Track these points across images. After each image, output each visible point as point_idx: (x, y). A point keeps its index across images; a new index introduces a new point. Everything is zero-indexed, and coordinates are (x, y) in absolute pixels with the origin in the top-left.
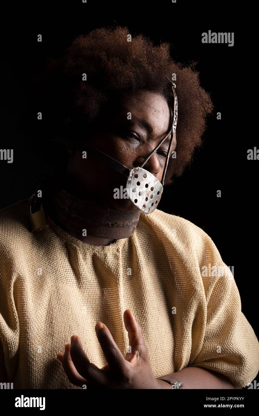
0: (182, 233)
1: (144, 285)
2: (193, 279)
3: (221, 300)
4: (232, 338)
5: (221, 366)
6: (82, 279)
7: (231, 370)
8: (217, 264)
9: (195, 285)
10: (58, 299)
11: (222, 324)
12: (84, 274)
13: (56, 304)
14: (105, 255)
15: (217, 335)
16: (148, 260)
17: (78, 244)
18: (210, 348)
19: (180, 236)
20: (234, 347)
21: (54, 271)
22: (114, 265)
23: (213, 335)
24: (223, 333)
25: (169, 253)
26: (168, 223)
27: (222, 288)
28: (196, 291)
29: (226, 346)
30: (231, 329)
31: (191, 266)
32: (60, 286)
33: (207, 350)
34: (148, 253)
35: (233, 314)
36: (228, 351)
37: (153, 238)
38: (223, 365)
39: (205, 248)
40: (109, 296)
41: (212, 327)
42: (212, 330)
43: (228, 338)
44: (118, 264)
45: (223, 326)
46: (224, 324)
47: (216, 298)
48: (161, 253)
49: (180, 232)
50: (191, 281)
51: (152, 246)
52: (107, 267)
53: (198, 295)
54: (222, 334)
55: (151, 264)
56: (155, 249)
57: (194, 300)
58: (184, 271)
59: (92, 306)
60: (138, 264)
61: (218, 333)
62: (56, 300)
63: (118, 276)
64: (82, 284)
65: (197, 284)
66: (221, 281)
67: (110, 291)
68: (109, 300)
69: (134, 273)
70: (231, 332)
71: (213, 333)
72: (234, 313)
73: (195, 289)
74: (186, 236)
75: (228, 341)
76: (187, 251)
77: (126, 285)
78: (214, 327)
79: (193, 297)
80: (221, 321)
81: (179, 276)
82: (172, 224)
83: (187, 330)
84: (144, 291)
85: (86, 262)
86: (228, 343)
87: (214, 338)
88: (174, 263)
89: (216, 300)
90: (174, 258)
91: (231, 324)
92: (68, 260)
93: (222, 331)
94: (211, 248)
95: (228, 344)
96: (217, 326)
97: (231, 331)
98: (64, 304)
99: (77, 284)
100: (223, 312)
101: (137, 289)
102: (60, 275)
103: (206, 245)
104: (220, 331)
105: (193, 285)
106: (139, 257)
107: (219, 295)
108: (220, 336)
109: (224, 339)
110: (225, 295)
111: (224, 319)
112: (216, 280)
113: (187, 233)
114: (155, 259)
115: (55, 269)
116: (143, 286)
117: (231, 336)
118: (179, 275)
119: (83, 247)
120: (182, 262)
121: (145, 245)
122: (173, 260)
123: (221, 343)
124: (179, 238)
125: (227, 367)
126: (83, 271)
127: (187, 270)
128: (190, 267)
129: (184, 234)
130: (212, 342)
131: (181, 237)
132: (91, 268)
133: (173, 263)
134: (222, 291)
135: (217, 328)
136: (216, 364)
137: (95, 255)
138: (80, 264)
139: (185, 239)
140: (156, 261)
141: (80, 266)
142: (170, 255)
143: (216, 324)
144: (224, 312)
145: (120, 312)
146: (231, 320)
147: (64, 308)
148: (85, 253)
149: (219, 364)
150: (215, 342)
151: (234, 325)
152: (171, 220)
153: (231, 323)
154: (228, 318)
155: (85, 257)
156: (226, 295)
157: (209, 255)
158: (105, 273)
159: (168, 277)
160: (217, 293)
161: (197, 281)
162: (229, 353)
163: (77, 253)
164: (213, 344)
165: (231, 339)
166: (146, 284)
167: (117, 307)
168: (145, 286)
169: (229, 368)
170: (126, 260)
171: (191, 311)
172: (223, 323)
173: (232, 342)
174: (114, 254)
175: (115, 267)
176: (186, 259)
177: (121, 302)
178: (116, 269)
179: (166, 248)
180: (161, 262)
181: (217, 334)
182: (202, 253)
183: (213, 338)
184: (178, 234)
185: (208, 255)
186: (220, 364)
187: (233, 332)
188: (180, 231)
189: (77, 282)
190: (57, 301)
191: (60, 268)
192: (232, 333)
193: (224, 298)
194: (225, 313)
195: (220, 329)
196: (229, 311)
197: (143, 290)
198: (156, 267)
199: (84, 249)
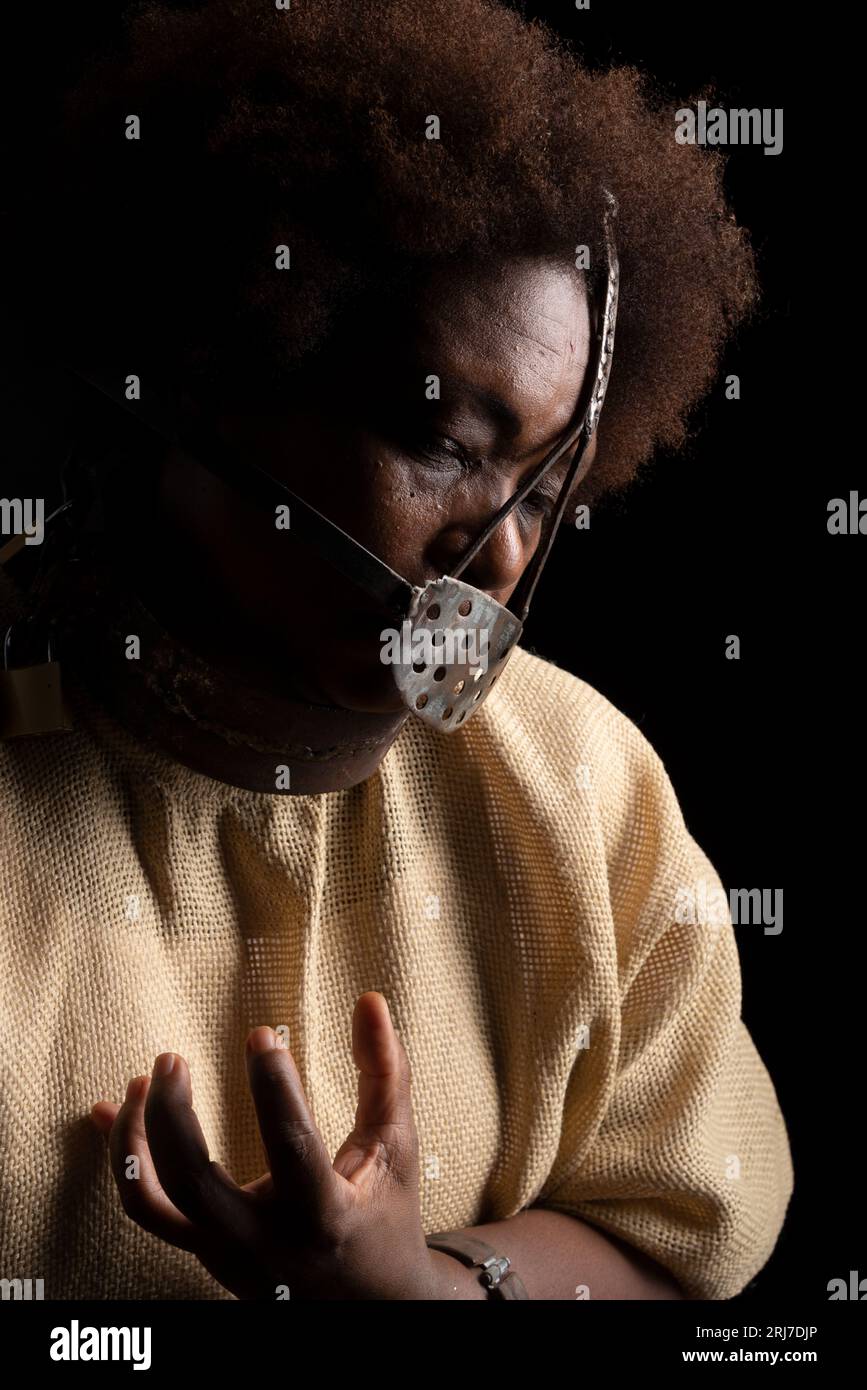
0: (562, 737)
1: (400, 928)
2: (585, 922)
3: (667, 1002)
4: (690, 1134)
5: (641, 1226)
6: (179, 912)
7: (673, 1246)
8: (669, 871)
9: (591, 944)
10: (97, 992)
11: (661, 1080)
12: (187, 895)
13: (89, 1010)
14: (264, 812)
15: (640, 1118)
16: (424, 832)
17: (170, 778)
18: (605, 1162)
19: (552, 751)
20: (694, 1170)
21: (86, 882)
22: (298, 854)
23: (622, 1117)
24: (659, 1114)
25: (504, 814)
26: (511, 693)
27: (678, 959)
28: (592, 967)
29: (666, 1164)
30: (690, 1101)
31: (581, 876)
32: (107, 942)
33: (594, 1169)
34: (425, 809)
35: (706, 1048)
36: (670, 1184)
37: (450, 752)
38: (648, 1223)
39: (636, 799)
40: (273, 967)
41: (621, 1088)
42: (621, 1098)
43: (674, 1135)
44: (311, 848)
45: (664, 1087)
46: (668, 1081)
47: (650, 992)
48: (473, 811)
49: (552, 732)
50: (577, 928)
51: (440, 783)
52: (270, 860)
53: (597, 981)
54: (654, 1115)
55: (432, 849)
56: (451, 796)
57: (583, 999)
58: (552, 890)
59: (206, 1013)
60: (383, 843)
61: (642, 1112)
62: (87, 995)
63: (308, 897)
64: (176, 933)
65: (597, 941)
66: (677, 935)
67: (277, 952)
68: (268, 984)
69: (365, 877)
70: (688, 1115)
71: (623, 1109)
72: (708, 1043)
73: (590, 958)
74: (573, 753)
75: (673, 1146)
76: (575, 812)
77: (334, 920)
78: (629, 1089)
79: (579, 987)
80: (657, 1069)
81: (533, 904)
82: (527, 700)
83: (548, 1103)
84: (400, 948)
85: (196, 845)
86: (674, 1151)
87: (626, 1128)
88: (520, 856)
89: (650, 998)
90: (520, 838)
91: (691, 1085)
92: (132, 838)
93: (658, 1106)
94: (656, 805)
95: (672, 1157)
96: (642, 1086)
97: (690, 1112)
98: (118, 1013)
99: (160, 930)
100: (670, 1037)
101: (372, 937)
102: (107, 901)
103: (640, 789)
104: (650, 1105)
105: (584, 944)
106: (389, 819)
107: (662, 983)
108: (646, 1123)
109: (661, 1138)
110: (685, 987)
111: (669, 1062)
112: (660, 931)
113: (578, 740)
114: (446, 831)
115: (87, 878)
116: (396, 927)
117: (686, 1128)
118: (534, 900)
119: (187, 787)
120: (550, 858)
121: (417, 777)
122: (516, 844)
123: (648, 1151)
124: (547, 758)
125: (661, 1234)
126: (184, 881)
127: (565, 889)
128: (579, 879)
129: (568, 742)
130: (617, 1141)
131: (558, 756)
132: (210, 864)
133: (515, 855)
134: (677, 970)
135: (642, 1092)
136: (622, 1217)
137: (228, 815)
138: (174, 858)
139: (570, 764)
140: (453, 838)
141: (174, 864)
142: (506, 822)
143: (640, 1077)
144: (674, 1036)
145: (300, 1034)
146: (696, 1067)
147: (117, 1025)
148: (194, 809)
149: (635, 1218)
150: (626, 1144)
151: (704, 1090)
152: (522, 684)
153: (695, 1078)
154: (685, 1058)
155: (193, 824)
156: (689, 984)
157: (644, 829)
158: (261, 881)
159: (490, 906)
160: (657, 975)
161: (599, 932)
162: (673, 1187)
163: (165, 814)
164: (620, 1150)
165: (684, 1141)
166: (409, 923)
167: (293, 1015)
168: (404, 928)
169: (668, 1237)
170: (338, 827)
171: (567, 1037)
172: (665, 1075)
173: (689, 1150)
174: (299, 807)
175: (300, 860)
176: (564, 845)
177: (307, 993)
178: (302, 866)
179: (494, 793)
180: (468, 845)
181: (637, 1113)
182: (621, 817)
183: (620, 1127)
184: (547, 740)
185: (642, 826)
186: (639, 1217)
187: (697, 1115)
188: (554, 729)
189: (160, 924)
190: (93, 1000)
191: (105, 872)
192: (691, 1119)
193: (679, 995)
194: (678, 1038)
195: (653, 1098)
196: (691, 1035)
197: (396, 943)
198: (449, 862)
199: (192, 795)
